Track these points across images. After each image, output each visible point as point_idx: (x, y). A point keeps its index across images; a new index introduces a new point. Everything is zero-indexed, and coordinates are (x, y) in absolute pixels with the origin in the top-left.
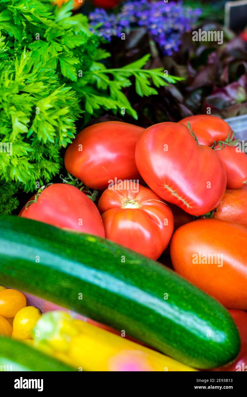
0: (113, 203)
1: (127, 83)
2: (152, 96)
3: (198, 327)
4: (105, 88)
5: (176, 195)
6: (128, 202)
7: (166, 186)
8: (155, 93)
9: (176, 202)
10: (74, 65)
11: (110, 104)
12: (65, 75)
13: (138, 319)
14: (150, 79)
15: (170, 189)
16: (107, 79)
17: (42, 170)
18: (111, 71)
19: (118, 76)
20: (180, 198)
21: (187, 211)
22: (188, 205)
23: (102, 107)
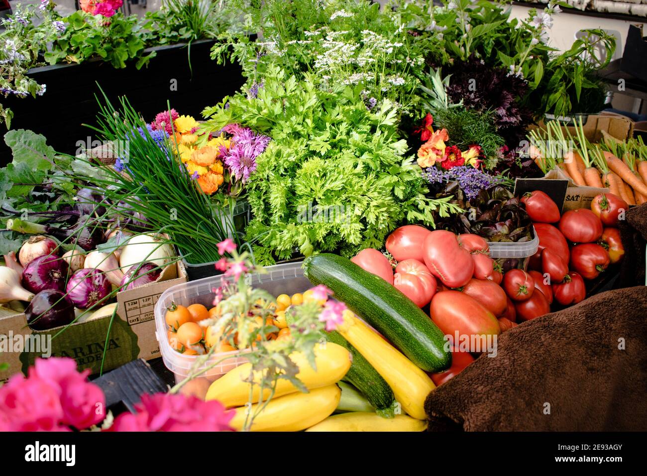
0: (403, 269)
1: (435, 208)
2: (447, 217)
3: (426, 342)
4: (422, 209)
5: (437, 271)
6: (411, 270)
7: (433, 265)
8: (449, 216)
9: (438, 275)
10: (402, 190)
11: (421, 217)
12: (396, 194)
13: (392, 329)
14: (449, 209)
15: (435, 267)
16: (424, 204)
17: (371, 243)
18: (428, 200)
19: (431, 203)
20: (440, 273)
21: (443, 282)
22: (444, 279)
23: (416, 218)
